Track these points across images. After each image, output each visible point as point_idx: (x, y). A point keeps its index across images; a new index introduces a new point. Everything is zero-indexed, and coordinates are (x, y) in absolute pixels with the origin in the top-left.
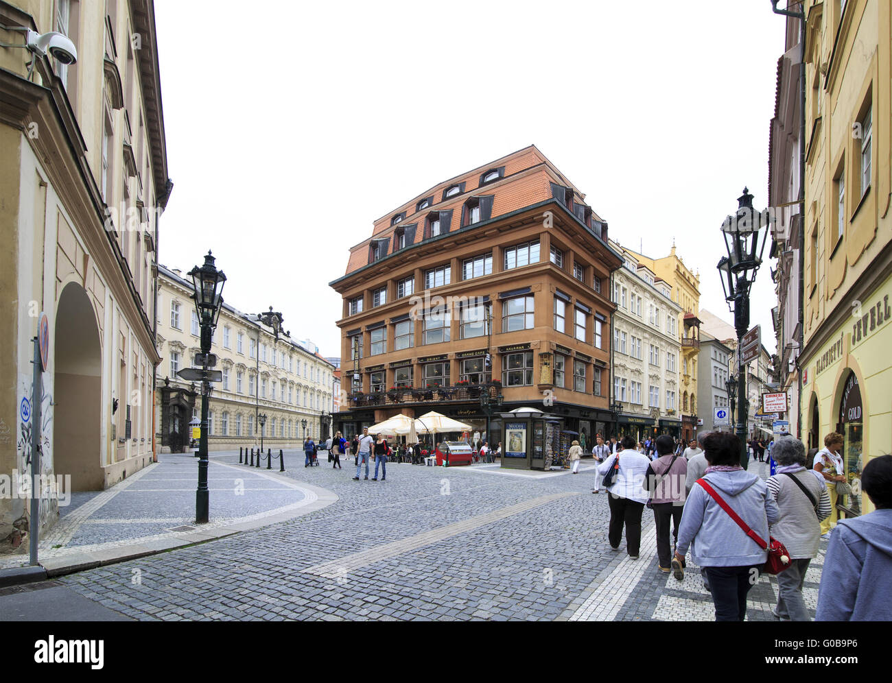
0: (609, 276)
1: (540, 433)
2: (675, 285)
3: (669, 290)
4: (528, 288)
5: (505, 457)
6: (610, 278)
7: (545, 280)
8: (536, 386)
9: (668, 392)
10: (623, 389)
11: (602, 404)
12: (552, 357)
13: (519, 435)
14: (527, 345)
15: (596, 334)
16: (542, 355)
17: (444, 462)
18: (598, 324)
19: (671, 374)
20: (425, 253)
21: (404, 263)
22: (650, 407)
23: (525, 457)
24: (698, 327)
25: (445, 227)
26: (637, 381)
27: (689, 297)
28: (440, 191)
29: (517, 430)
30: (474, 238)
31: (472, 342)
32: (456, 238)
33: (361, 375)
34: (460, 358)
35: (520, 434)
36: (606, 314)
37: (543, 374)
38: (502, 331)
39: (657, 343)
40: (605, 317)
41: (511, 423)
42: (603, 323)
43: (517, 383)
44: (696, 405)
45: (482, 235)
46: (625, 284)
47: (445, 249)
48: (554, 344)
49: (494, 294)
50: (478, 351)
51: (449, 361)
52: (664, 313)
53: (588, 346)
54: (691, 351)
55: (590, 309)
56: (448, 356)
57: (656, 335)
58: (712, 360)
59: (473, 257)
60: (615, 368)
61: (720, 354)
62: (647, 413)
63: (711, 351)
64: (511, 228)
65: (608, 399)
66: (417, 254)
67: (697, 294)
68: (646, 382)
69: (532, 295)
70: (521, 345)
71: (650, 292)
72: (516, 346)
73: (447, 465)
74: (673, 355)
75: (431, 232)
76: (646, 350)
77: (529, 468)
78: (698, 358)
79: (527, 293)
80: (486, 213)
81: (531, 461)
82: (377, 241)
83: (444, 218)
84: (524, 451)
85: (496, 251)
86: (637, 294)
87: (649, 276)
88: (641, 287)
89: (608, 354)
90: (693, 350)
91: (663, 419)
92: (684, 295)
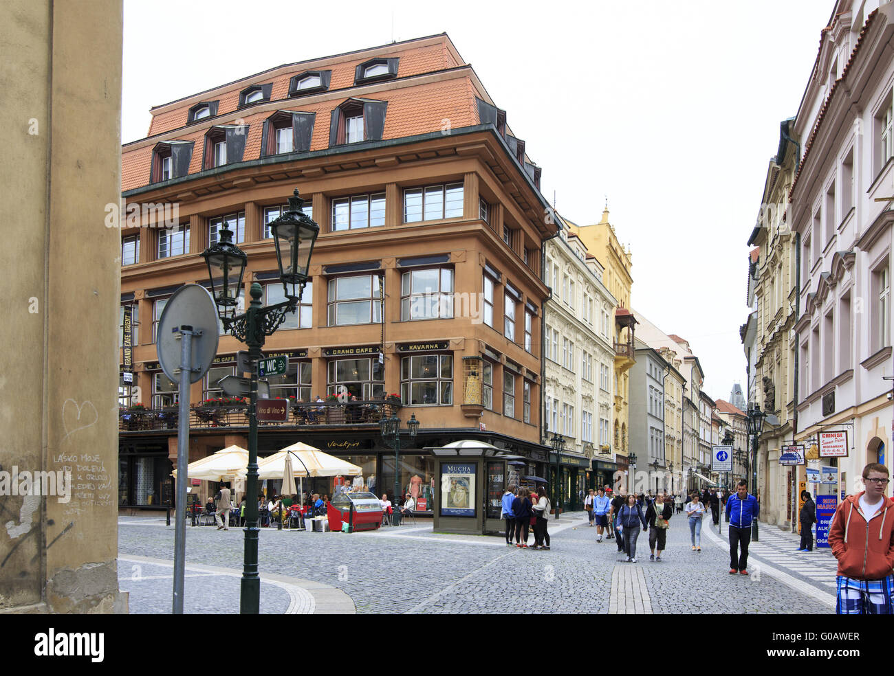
0: (540, 247)
1: (500, 479)
2: (608, 267)
3: (600, 273)
4: (445, 256)
5: (441, 516)
6: (541, 251)
7: (473, 246)
8: (457, 407)
9: (602, 420)
10: (554, 413)
11: (531, 437)
12: (481, 363)
13: (462, 482)
14: (443, 344)
15: (526, 331)
16: (468, 361)
17: (346, 525)
18: (528, 316)
19: (605, 394)
20: (267, 178)
21: (225, 189)
22: (582, 441)
23: (475, 516)
24: (633, 329)
25: (302, 139)
26: (570, 403)
27: (621, 284)
28: (283, 77)
29: (461, 475)
30: (356, 166)
31: (350, 331)
32: (325, 162)
33: (135, 374)
34: (329, 356)
35: (466, 481)
36: (538, 303)
37: (468, 389)
38: (401, 318)
39: (591, 349)
40: (536, 307)
41: (451, 463)
42: (533, 315)
43: (428, 401)
44: (626, 439)
45: (371, 163)
46: (557, 261)
47: (303, 176)
48: (484, 345)
49: (389, 260)
50: (360, 347)
51: (310, 360)
52: (598, 305)
53: (518, 349)
54: (624, 362)
55: (520, 293)
56: (309, 352)
57: (590, 337)
58: (647, 377)
59: (350, 196)
60: (547, 383)
61: (656, 369)
62: (580, 450)
63: (645, 364)
64: (418, 158)
65: (538, 428)
66: (253, 178)
67: (629, 281)
68: (579, 405)
69: (451, 267)
70: (433, 343)
71: (584, 275)
72: (425, 343)
73: (350, 530)
74: (607, 368)
75: (276, 145)
76: (580, 358)
77: (481, 532)
78: (629, 373)
79: (442, 262)
80: (375, 128)
81: (484, 522)
82: (170, 145)
83: (299, 125)
84: (472, 506)
85: (392, 190)
86: (570, 277)
87: (581, 250)
88: (574, 265)
89: (539, 361)
90: (628, 361)
91: (597, 459)
92: (616, 280)
